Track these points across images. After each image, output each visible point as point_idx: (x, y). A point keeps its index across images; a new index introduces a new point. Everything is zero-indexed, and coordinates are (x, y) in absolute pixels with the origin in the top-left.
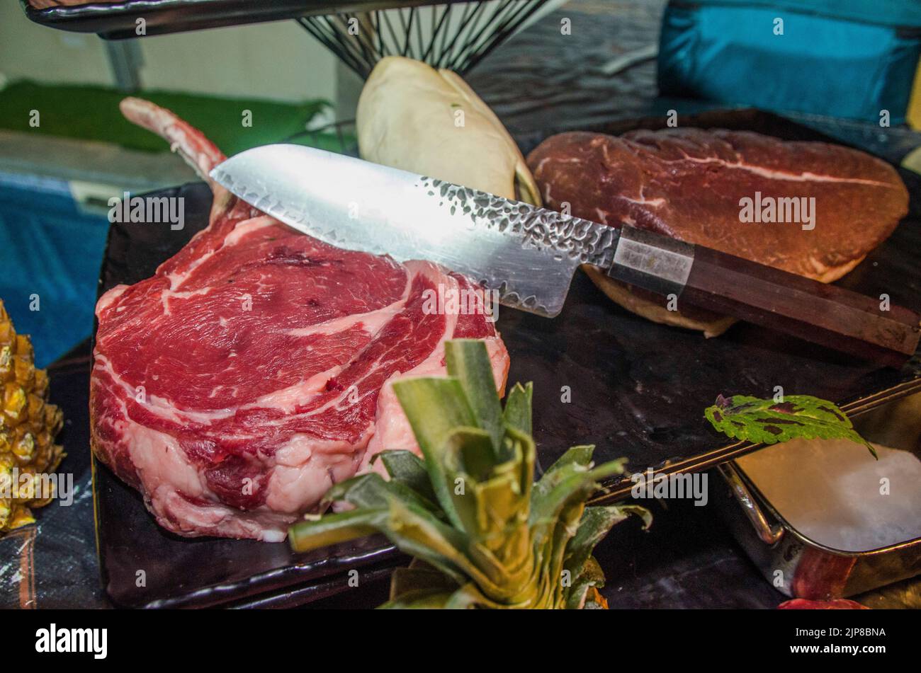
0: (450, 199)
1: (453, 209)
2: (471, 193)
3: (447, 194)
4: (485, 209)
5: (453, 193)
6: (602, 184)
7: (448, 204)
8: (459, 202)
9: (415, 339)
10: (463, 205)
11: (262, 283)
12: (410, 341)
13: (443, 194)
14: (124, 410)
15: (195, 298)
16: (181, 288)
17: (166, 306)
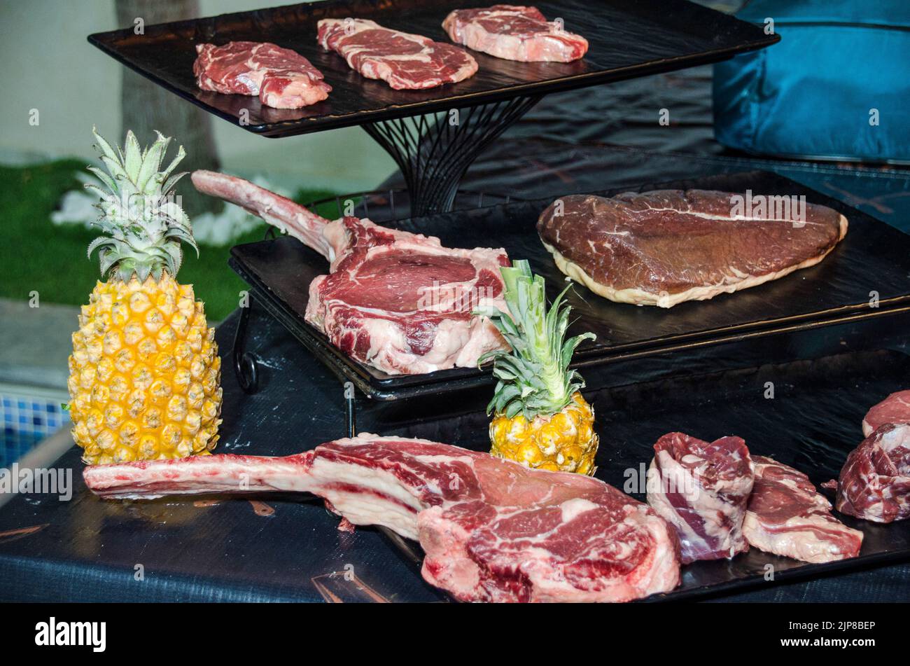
14: (362, 315)
15: (370, 278)
16: (357, 275)
17: (356, 281)
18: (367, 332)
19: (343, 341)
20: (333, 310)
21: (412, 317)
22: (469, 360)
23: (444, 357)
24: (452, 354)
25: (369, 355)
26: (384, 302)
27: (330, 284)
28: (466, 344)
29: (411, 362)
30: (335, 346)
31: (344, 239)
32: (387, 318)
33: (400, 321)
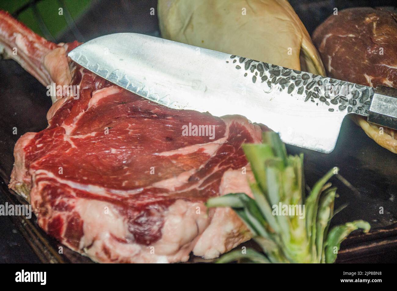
0: (252, 71)
1: (254, 79)
2: (267, 66)
3: (249, 68)
4: (278, 78)
5: (254, 66)
6: (369, 55)
7: (251, 75)
8: (259, 73)
9: (237, 155)
10: (261, 76)
11: (130, 129)
12: (235, 156)
13: (246, 68)
14: (73, 194)
15: (89, 138)
16: (74, 133)
17: (71, 143)
18: (79, 216)
19: (51, 226)
20: (41, 183)
21: (137, 197)
22: (210, 248)
23: (175, 247)
24: (187, 242)
25: (82, 243)
26: (105, 174)
27: (39, 146)
28: (204, 231)
29: (133, 254)
30: (41, 230)
31: (67, 75)
32: (105, 199)
33: (121, 203)
